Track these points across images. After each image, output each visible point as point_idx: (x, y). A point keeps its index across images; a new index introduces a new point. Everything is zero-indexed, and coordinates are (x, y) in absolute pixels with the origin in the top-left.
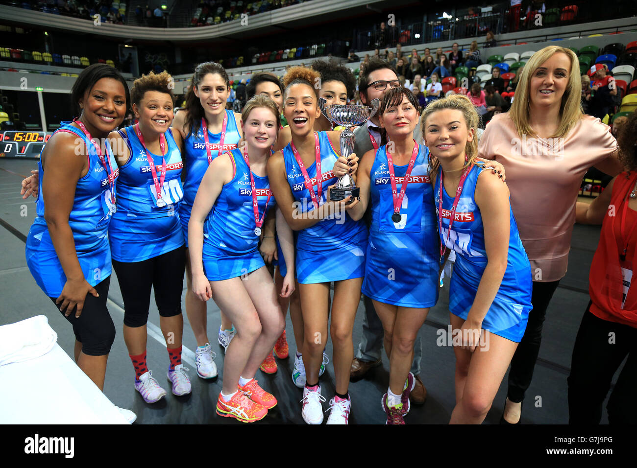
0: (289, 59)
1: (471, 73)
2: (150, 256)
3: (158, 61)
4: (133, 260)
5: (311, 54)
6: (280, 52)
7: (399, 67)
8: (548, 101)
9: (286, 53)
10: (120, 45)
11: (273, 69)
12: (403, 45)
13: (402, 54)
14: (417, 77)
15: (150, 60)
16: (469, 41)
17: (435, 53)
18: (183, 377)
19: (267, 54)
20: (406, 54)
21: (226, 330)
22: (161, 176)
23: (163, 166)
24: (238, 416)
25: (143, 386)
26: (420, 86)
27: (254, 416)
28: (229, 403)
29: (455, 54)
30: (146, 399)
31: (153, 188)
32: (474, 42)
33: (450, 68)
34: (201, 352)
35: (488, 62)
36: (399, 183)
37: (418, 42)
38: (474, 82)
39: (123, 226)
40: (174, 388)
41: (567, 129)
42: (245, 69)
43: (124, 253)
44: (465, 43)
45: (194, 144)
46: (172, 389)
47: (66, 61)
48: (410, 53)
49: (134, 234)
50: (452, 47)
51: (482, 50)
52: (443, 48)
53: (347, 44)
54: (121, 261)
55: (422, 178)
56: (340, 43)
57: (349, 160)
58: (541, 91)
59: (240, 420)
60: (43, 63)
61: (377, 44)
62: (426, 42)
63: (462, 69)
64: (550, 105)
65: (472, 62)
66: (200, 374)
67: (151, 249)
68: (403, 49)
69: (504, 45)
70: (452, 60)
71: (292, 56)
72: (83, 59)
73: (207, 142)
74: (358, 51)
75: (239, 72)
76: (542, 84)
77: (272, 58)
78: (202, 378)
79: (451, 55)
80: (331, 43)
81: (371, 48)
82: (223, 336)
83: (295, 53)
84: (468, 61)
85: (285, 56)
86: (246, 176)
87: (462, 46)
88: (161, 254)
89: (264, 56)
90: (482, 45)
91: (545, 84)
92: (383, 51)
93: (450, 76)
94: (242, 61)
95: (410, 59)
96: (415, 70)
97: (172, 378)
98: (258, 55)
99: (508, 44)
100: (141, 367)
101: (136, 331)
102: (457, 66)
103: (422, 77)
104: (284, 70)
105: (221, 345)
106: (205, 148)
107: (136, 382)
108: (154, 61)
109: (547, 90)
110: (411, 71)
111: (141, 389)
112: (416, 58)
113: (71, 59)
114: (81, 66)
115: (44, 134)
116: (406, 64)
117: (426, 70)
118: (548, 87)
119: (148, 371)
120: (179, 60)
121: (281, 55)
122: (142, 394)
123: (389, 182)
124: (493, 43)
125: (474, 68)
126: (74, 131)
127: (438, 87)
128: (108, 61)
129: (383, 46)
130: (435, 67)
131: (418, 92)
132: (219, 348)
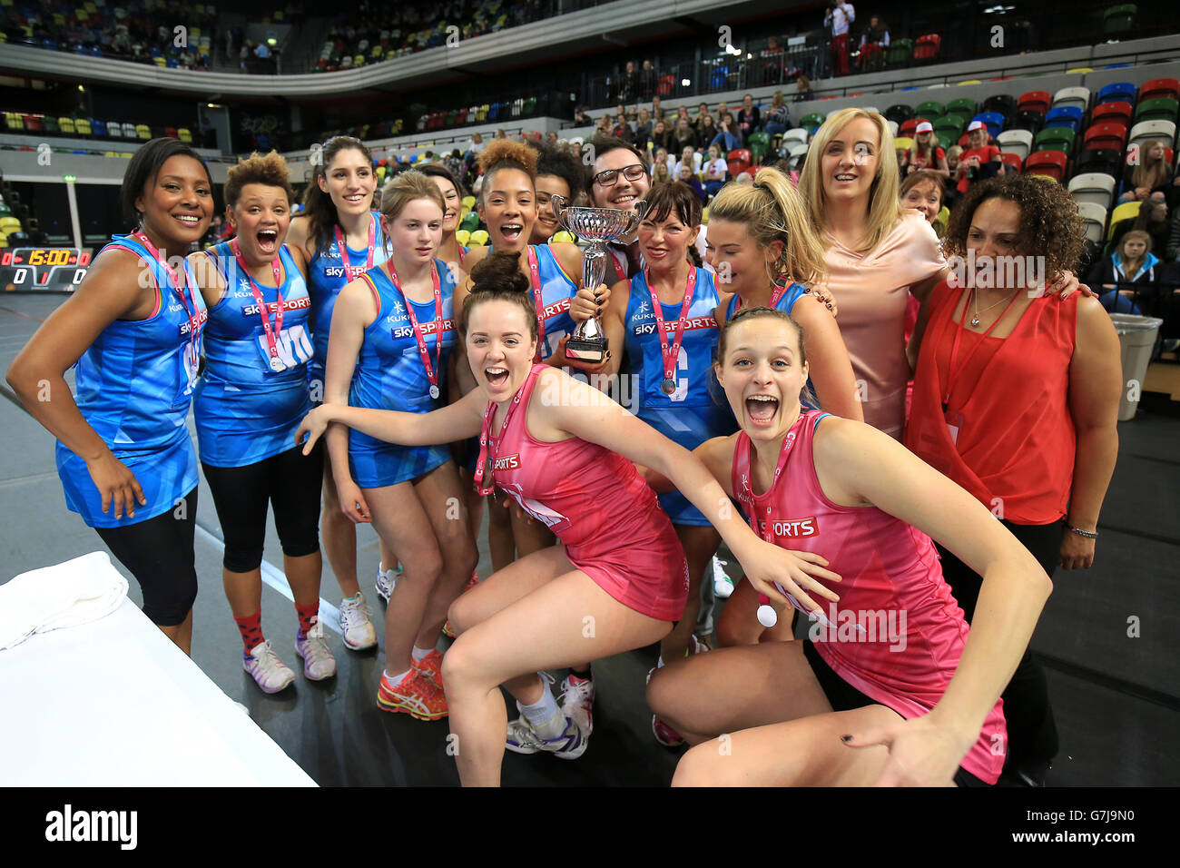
0: (477, 123)
1: (775, 142)
2: (265, 454)
3: (261, 129)
4: (236, 463)
5: (513, 114)
6: (462, 111)
7: (657, 134)
8: (849, 192)
9: (473, 113)
10: (200, 104)
11: (451, 140)
12: (663, 98)
13: (663, 114)
14: (687, 150)
15: (249, 128)
16: (770, 91)
17: (715, 111)
18: (320, 648)
19: (441, 114)
20: (669, 113)
21: (389, 571)
22: (277, 320)
23: (279, 304)
24: (413, 710)
25: (256, 666)
26: (692, 165)
27: (439, 710)
28: (399, 689)
29: (748, 113)
30: (264, 686)
31: (263, 340)
32: (778, 93)
33: (740, 135)
34: (349, 607)
35: (801, 125)
36: (671, 331)
37: (687, 92)
38: (780, 158)
39: (219, 408)
40: (308, 668)
41: (878, 235)
42: (406, 139)
43: (222, 451)
44: (763, 95)
45: (326, 269)
46: (303, 669)
47: (114, 133)
48: (676, 111)
49: (237, 421)
50: (742, 101)
51: (791, 106)
52: (728, 102)
53: (573, 97)
54: (217, 465)
55: (706, 320)
56: (560, 95)
57: (597, 295)
58: (836, 177)
59: (416, 717)
60: (76, 135)
61: (621, 97)
62: (701, 93)
63: (759, 136)
64: (852, 198)
65: (776, 124)
66: (349, 643)
67: (264, 444)
68: (664, 104)
69: (825, 98)
70: (743, 122)
71: (482, 117)
72: (140, 127)
73: (346, 265)
74: (591, 109)
75: (395, 145)
76: (837, 166)
77: (450, 122)
78: (352, 650)
79: (742, 115)
80: (546, 96)
81: (612, 103)
82: (385, 581)
83: (488, 113)
84: (769, 125)
85: (471, 119)
86: (398, 306)
87: (760, 99)
88: (281, 451)
89: (437, 118)
90: (791, 98)
91: (843, 166)
92: (630, 109)
93: (741, 148)
94: (400, 127)
95: (676, 122)
96: (683, 139)
97: (303, 651)
98: (427, 117)
99: (832, 97)
100: (252, 636)
101: (243, 579)
102: (751, 131)
103: (696, 150)
104: (470, 141)
105: (380, 595)
106: (344, 274)
107: (246, 659)
108: (256, 128)
109: (846, 175)
110: (677, 140)
111: (253, 669)
112: (684, 119)
113: (121, 129)
114: (137, 140)
115: (77, 252)
116: (668, 130)
117: (701, 137)
118: (846, 169)
119: (264, 641)
120: (296, 126)
121: (465, 115)
122: (256, 678)
123: (656, 330)
124: (808, 95)
125: (779, 135)
126: (131, 246)
127: (721, 166)
128: (181, 131)
129: (631, 100)
130: (716, 133)
131: (689, 174)
132: (377, 601)
